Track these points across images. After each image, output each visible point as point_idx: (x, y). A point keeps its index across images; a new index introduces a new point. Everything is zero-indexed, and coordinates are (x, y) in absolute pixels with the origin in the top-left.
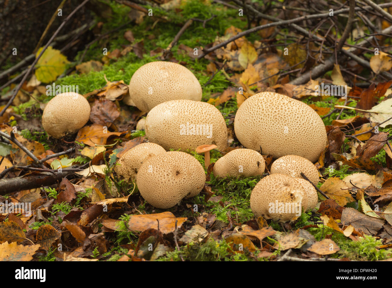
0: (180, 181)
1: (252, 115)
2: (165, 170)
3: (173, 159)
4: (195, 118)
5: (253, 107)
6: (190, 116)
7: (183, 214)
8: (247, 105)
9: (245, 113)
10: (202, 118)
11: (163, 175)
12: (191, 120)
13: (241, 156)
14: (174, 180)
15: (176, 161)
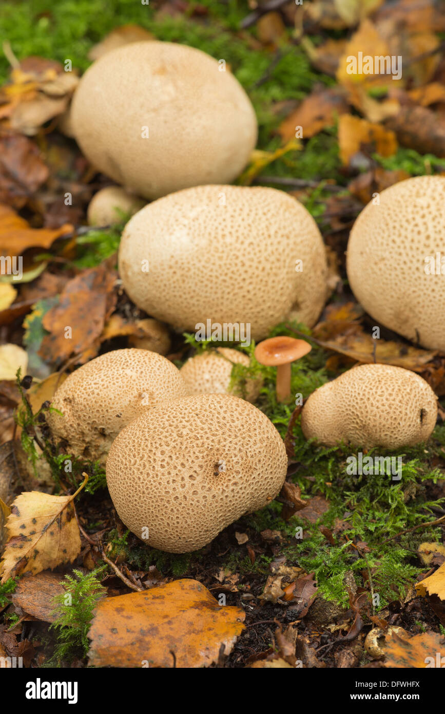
0: (224, 490)
1: (399, 247)
2: (185, 463)
3: (206, 426)
4: (252, 252)
5: (401, 226)
6: (238, 245)
7: (227, 562)
8: (386, 215)
9: (380, 240)
10: (270, 248)
11: (180, 478)
12: (241, 258)
13: (378, 398)
14: (210, 489)
15: (213, 435)
